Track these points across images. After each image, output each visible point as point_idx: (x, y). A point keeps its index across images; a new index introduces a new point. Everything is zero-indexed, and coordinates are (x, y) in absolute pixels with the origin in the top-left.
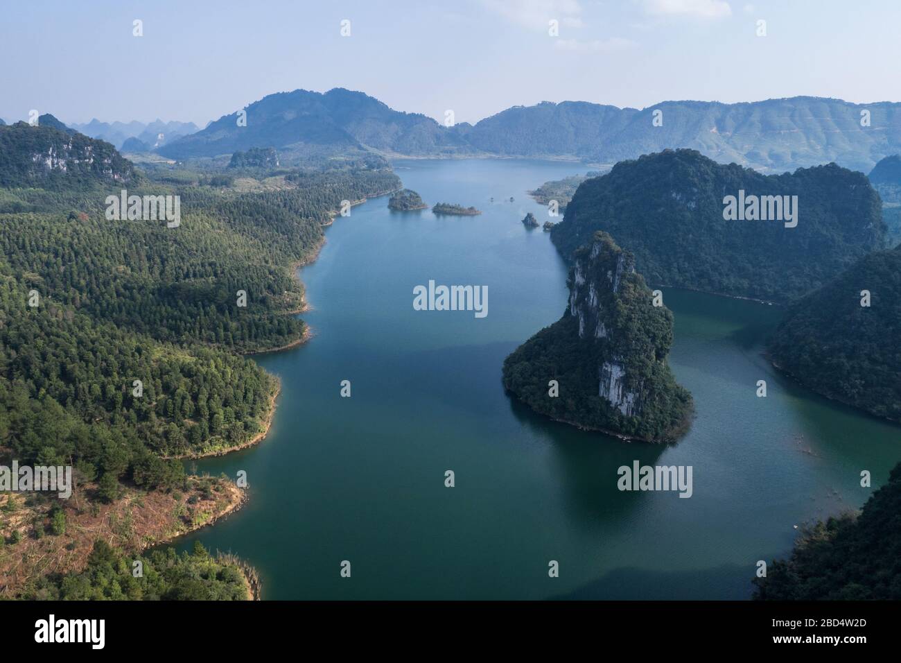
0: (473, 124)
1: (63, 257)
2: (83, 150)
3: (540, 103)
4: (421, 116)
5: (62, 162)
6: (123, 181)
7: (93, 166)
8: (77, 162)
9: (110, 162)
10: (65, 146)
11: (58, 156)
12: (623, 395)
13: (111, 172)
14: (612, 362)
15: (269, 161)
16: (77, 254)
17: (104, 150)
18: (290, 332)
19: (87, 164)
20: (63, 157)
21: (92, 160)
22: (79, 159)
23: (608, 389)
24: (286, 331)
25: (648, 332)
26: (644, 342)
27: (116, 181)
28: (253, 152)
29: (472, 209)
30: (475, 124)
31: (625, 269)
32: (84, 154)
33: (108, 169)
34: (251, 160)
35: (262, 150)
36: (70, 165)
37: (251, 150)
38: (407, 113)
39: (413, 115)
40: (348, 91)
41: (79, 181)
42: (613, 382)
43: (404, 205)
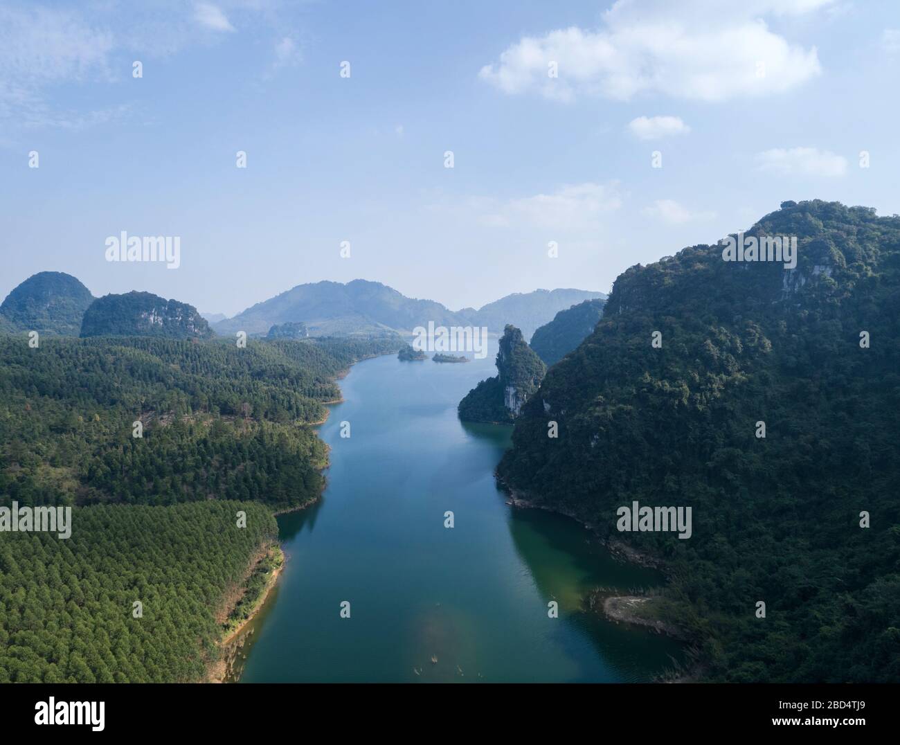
0: (477, 308)
1: (191, 358)
2: (175, 310)
3: (536, 290)
4: (431, 302)
5: (160, 319)
6: (201, 334)
7: (181, 322)
8: (170, 319)
9: (192, 319)
10: (163, 308)
11: (158, 315)
12: (516, 403)
13: (193, 326)
14: (509, 386)
15: (301, 333)
16: (199, 357)
17: (189, 311)
18: (332, 395)
19: (177, 321)
20: (161, 316)
21: (180, 318)
22: (172, 317)
23: (509, 401)
24: (330, 394)
25: (528, 369)
26: (525, 374)
27: (196, 333)
28: (288, 325)
29: (463, 357)
30: (479, 309)
31: (517, 338)
32: (175, 314)
33: (191, 325)
34: (285, 332)
35: (295, 324)
36: (165, 321)
37: (285, 324)
38: (418, 299)
39: (423, 301)
40: (367, 282)
41: (171, 333)
42: (511, 397)
43: (409, 355)
